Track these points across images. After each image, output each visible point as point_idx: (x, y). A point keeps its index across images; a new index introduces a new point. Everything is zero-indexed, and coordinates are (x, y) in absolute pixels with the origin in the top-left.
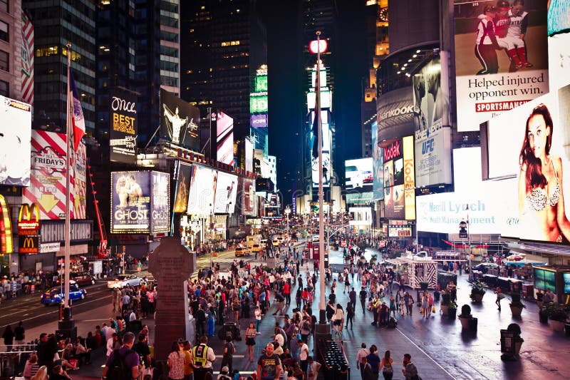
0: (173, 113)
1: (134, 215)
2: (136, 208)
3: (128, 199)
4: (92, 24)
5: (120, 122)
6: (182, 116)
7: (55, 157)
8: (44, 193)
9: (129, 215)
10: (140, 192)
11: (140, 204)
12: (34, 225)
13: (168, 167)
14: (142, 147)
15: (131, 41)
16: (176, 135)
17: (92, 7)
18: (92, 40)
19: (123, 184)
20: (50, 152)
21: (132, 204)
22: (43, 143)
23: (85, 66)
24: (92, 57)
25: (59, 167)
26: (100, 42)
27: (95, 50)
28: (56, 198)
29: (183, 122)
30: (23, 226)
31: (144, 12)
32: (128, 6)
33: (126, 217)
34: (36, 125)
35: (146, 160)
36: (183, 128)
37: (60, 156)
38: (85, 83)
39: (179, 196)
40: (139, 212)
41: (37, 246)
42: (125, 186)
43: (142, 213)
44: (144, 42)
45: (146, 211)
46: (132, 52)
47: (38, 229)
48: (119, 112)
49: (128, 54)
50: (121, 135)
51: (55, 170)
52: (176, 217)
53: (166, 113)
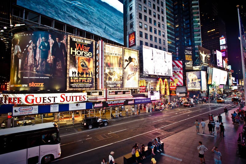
0: (202, 53)
1: (195, 85)
2: (195, 83)
3: (192, 80)
4: (174, 33)
5: (188, 58)
6: (205, 54)
7: (177, 68)
8: (175, 78)
9: (193, 85)
10: (197, 78)
11: (197, 81)
13: (205, 69)
14: (194, 65)
15: (185, 35)
17: (174, 28)
18: (174, 37)
19: (190, 76)
20: (176, 66)
21: (194, 81)
22: (174, 64)
23: (173, 45)
24: (174, 42)
26: (176, 37)
27: (175, 40)
28: (178, 80)
29: (206, 55)
30: (171, 88)
31: (188, 26)
32: (184, 25)
33: (192, 86)
35: (197, 68)
36: (206, 57)
37: (179, 67)
38: (173, 49)
39: (209, 78)
40: (197, 84)
41: (176, 93)
42: (191, 76)
43: (198, 85)
44: (189, 34)
45: (199, 84)
46: (185, 38)
48: (187, 54)
49: (184, 39)
50: (188, 61)
51: (177, 71)
52: (208, 85)
53: (200, 53)
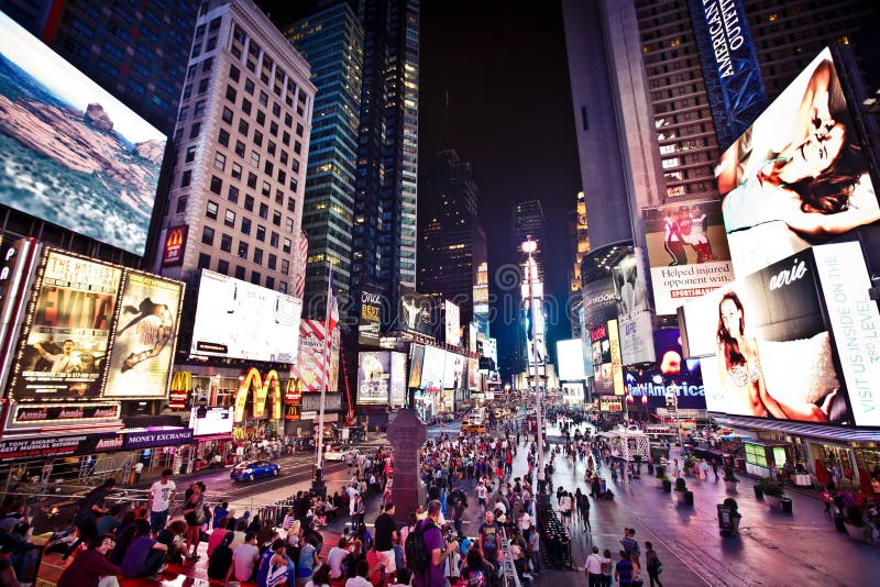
0: (410, 304)
1: (376, 389)
2: (378, 383)
3: (372, 376)
4: (350, 237)
5: (368, 312)
6: (417, 306)
7: (317, 341)
8: (307, 369)
9: (372, 389)
10: (381, 370)
11: (381, 379)
12: (298, 396)
13: (405, 348)
14: (384, 332)
15: (378, 248)
16: (411, 322)
17: (351, 224)
18: (349, 249)
19: (368, 362)
20: (313, 336)
21: (375, 380)
22: (308, 329)
23: (343, 268)
24: (348, 261)
25: (319, 348)
26: (355, 249)
27: (351, 256)
28: (315, 374)
29: (418, 310)
30: (289, 396)
31: (389, 226)
32: (377, 222)
33: (370, 391)
34: (304, 316)
35: (387, 342)
36: (418, 316)
37: (320, 340)
38: (342, 281)
39: (414, 373)
40: (380, 387)
41: (299, 414)
42: (369, 363)
43: (383, 387)
44: (388, 248)
45: (386, 386)
46: (379, 256)
47: (300, 400)
48: (367, 304)
49: (375, 258)
50: (367, 323)
51: (316, 351)
52: (411, 391)
53: (404, 304)
